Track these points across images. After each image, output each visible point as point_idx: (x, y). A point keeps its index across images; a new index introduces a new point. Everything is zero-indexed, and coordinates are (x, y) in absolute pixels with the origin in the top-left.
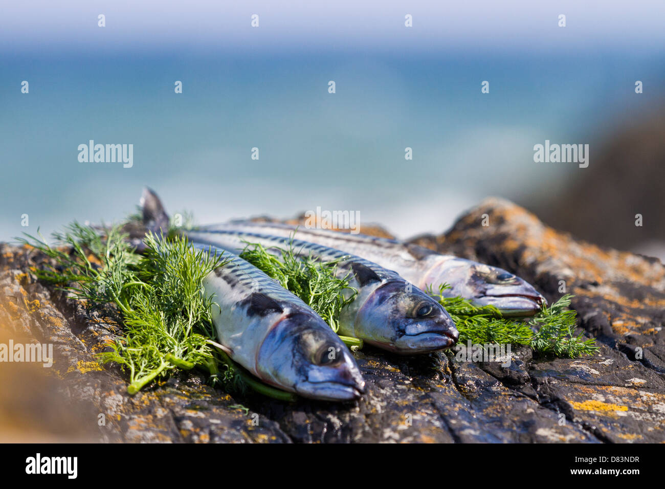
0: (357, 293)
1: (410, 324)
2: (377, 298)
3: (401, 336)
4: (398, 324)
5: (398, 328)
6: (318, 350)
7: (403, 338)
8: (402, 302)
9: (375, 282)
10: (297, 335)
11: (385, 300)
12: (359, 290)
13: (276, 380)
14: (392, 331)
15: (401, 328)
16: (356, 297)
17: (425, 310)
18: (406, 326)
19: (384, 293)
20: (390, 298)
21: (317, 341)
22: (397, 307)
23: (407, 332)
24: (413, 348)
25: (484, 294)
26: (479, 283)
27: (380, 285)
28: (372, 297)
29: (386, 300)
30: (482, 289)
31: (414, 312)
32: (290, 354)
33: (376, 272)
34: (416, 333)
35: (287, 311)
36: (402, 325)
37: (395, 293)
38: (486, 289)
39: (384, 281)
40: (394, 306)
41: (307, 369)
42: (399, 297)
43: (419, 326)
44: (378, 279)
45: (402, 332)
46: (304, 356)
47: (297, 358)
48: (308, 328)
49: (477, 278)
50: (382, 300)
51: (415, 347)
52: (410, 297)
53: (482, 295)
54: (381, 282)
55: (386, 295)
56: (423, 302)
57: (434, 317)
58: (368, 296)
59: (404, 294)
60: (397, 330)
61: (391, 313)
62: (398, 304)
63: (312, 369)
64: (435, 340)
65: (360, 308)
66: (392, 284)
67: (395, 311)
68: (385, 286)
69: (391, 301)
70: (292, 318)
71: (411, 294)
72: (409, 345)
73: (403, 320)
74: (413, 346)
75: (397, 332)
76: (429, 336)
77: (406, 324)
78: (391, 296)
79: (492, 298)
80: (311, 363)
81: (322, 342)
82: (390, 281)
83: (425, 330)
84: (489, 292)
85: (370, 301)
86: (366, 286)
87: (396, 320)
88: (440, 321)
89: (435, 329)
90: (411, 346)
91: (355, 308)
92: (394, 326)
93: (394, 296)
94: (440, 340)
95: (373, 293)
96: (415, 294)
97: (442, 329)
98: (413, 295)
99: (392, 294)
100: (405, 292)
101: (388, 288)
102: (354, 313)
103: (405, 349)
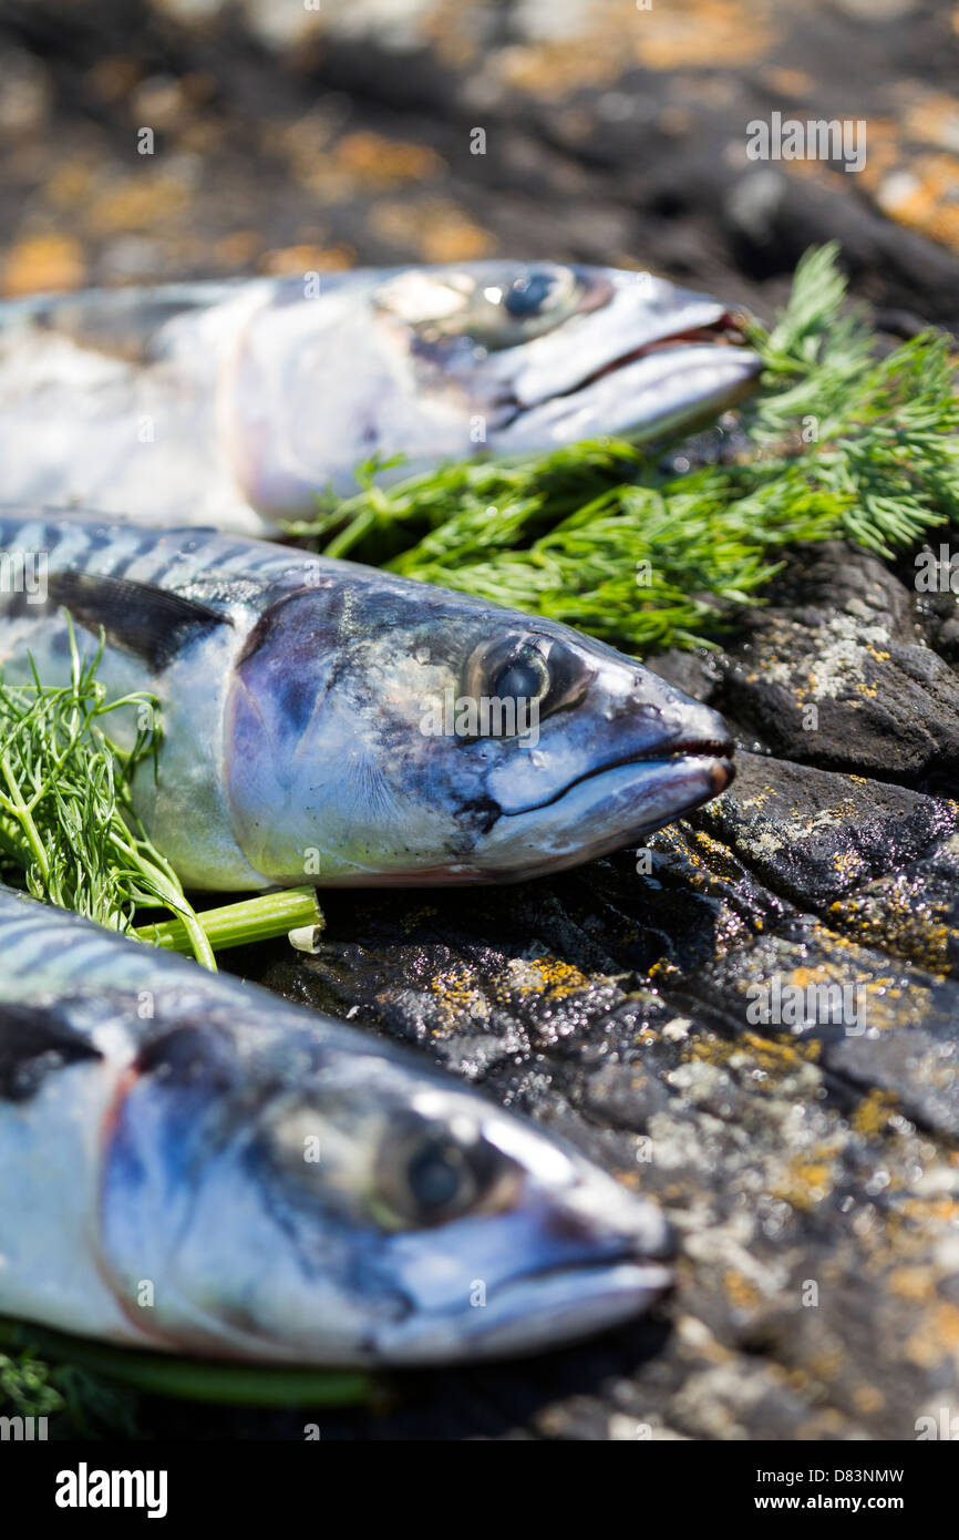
0: (157, 705)
1: (498, 764)
2: (266, 707)
3: (487, 827)
4: (443, 780)
5: (454, 796)
6: (380, 1164)
7: (504, 830)
8: (394, 684)
9: (203, 636)
10: (244, 1137)
11: (311, 703)
12: (160, 688)
13: (255, 1346)
14: (435, 817)
15: (468, 794)
17: (519, 683)
18: (483, 777)
19: (285, 672)
20: (330, 686)
21: (348, 1131)
22: (385, 713)
23: (506, 802)
24: (563, 851)
25: (511, 406)
26: (462, 364)
27: (234, 642)
28: (239, 705)
29: (319, 698)
30: (492, 392)
32: (267, 1229)
33: (168, 583)
34: (547, 791)
35: (115, 1043)
37: (335, 656)
38: (508, 382)
39: (244, 619)
40: (368, 712)
41: (385, 1264)
42: (363, 667)
43: (542, 758)
44: (208, 619)
45: (486, 810)
46: (334, 1216)
47: (310, 1232)
48: (272, 1089)
49: (430, 348)
50: (297, 706)
51: (572, 847)
52: (412, 650)
53: (508, 411)
54: (230, 623)
55: (302, 677)
56: (482, 649)
57: (583, 697)
58: (221, 705)
59: (378, 647)
60: (452, 806)
61: (379, 748)
62: (382, 698)
63: (407, 1258)
64: (651, 790)
65: (220, 766)
66: (285, 618)
67: (388, 731)
68: (263, 635)
69: (344, 697)
70: (164, 1069)
71: (407, 637)
72: (546, 847)
73: (451, 756)
74: (565, 844)
75: (456, 814)
76: (614, 785)
77: (479, 769)
78: (328, 675)
79: (559, 406)
80: (386, 1234)
81: (373, 1125)
82: (263, 605)
83: (582, 769)
84: (527, 390)
85: (245, 723)
86: (177, 665)
87: (421, 767)
88: (620, 705)
89: (622, 747)
90: (556, 846)
91: (196, 772)
92: (430, 798)
93: (340, 671)
94: (673, 783)
95: (233, 687)
96: (423, 629)
97: (653, 739)
98: (418, 637)
99: (324, 666)
100: (375, 637)
101: (286, 643)
102: (205, 795)
103: (531, 867)
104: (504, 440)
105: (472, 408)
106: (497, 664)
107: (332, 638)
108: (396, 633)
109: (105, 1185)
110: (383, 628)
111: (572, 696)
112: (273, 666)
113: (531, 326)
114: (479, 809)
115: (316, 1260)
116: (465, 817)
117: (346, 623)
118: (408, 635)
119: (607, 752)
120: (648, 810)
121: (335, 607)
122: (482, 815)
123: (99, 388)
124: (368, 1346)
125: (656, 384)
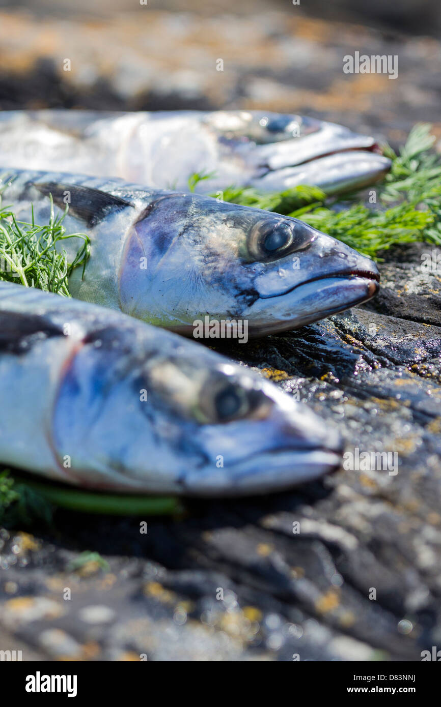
0: (89, 242)
1: (261, 274)
2: (146, 243)
3: (251, 303)
4: (232, 279)
5: (236, 287)
6: (202, 393)
8: (214, 235)
9: (118, 211)
10: (135, 374)
11: (170, 242)
12: (91, 234)
14: (226, 297)
15: (244, 287)
16: (90, 249)
17: (277, 239)
18: (252, 280)
19: (158, 228)
20: (181, 235)
21: (189, 375)
22: (207, 248)
23: (263, 292)
24: (288, 318)
27: (134, 214)
29: (175, 240)
30: (257, 161)
31: (255, 249)
32: (140, 419)
34: (285, 288)
36: (244, 280)
37: (185, 222)
39: (140, 206)
40: (198, 247)
41: (198, 439)
42: (199, 227)
43: (284, 272)
44: (122, 204)
45: (251, 295)
46: (175, 414)
48: (152, 353)
49: (228, 141)
50: (162, 243)
51: (293, 317)
52: (225, 221)
53: (264, 171)
54: (133, 206)
55: (167, 230)
56: (260, 223)
57: (309, 247)
58: (123, 242)
59: (208, 219)
60: (236, 292)
61: (202, 264)
62: (207, 241)
63: (209, 437)
64: (336, 291)
65: (117, 270)
66: (161, 206)
67: (208, 256)
68: (150, 211)
69: (187, 240)
70: (98, 343)
71: (224, 216)
72: (279, 316)
73: (238, 269)
74: (289, 315)
75: (236, 296)
76: (319, 287)
77: (251, 276)
78: (181, 230)
79: (289, 171)
80: (200, 425)
81: (201, 375)
82: (151, 200)
83: (304, 278)
84: (275, 162)
85: (134, 251)
86: (103, 223)
87: (222, 273)
88: (328, 251)
89: (326, 270)
90: (284, 315)
91: (105, 273)
92: (224, 288)
93: (187, 229)
94: (348, 288)
95: (130, 233)
96: (232, 213)
97: (342, 267)
98: (228, 216)
99: (180, 224)
100: (206, 215)
101: (160, 216)
102: (108, 284)
103: (269, 326)
104: (260, 183)
105: (246, 167)
106: (267, 230)
107: (184, 213)
108: (218, 214)
109: (59, 395)
110: (211, 211)
111: (304, 246)
112: (153, 225)
113: (279, 136)
114: (248, 294)
115: (163, 434)
116: (241, 298)
117: (192, 209)
118: (224, 214)
119: (318, 271)
120: (334, 301)
121: (187, 203)
122: (249, 297)
123: (57, 147)
124: (180, 481)
125: (339, 166)
